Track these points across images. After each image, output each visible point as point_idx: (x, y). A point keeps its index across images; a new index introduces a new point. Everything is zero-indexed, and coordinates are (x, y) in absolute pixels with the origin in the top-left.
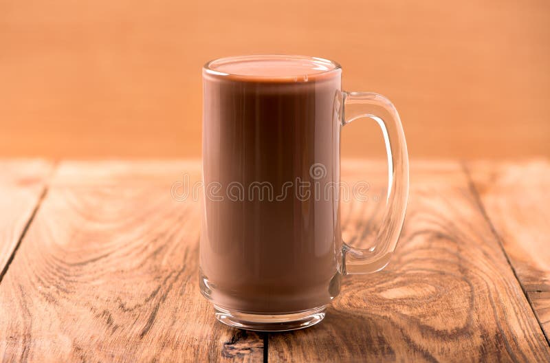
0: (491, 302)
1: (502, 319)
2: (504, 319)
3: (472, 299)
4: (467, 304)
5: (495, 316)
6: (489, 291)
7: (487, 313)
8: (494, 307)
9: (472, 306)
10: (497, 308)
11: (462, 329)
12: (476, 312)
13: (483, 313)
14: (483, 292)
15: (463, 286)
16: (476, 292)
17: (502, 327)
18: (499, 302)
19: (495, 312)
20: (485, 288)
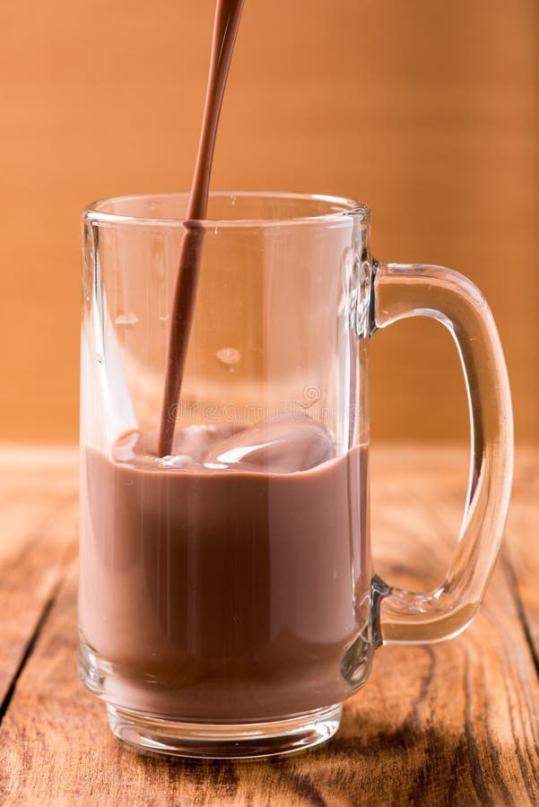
0: (466, 687)
1: (479, 718)
2: (483, 719)
3: (427, 680)
4: (415, 691)
5: (466, 713)
6: (466, 668)
7: (451, 706)
8: (467, 696)
9: (423, 694)
10: (474, 699)
11: (392, 736)
12: (430, 706)
13: (444, 706)
14: (454, 668)
15: (416, 657)
16: (439, 670)
17: (475, 732)
18: (480, 685)
19: (467, 704)
20: (460, 661)
